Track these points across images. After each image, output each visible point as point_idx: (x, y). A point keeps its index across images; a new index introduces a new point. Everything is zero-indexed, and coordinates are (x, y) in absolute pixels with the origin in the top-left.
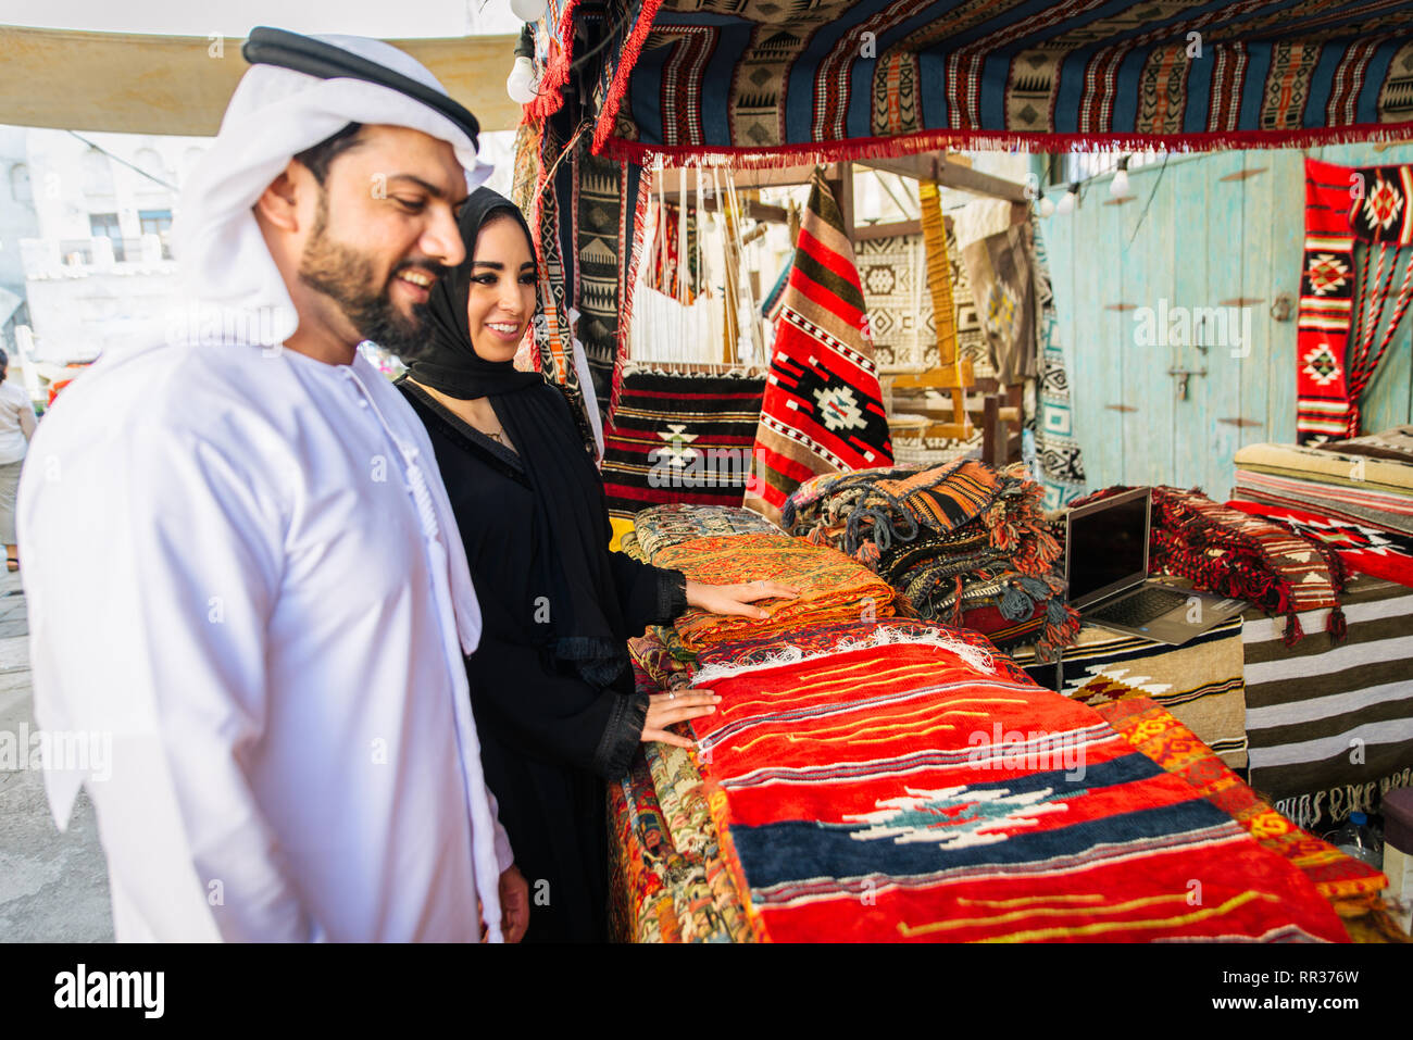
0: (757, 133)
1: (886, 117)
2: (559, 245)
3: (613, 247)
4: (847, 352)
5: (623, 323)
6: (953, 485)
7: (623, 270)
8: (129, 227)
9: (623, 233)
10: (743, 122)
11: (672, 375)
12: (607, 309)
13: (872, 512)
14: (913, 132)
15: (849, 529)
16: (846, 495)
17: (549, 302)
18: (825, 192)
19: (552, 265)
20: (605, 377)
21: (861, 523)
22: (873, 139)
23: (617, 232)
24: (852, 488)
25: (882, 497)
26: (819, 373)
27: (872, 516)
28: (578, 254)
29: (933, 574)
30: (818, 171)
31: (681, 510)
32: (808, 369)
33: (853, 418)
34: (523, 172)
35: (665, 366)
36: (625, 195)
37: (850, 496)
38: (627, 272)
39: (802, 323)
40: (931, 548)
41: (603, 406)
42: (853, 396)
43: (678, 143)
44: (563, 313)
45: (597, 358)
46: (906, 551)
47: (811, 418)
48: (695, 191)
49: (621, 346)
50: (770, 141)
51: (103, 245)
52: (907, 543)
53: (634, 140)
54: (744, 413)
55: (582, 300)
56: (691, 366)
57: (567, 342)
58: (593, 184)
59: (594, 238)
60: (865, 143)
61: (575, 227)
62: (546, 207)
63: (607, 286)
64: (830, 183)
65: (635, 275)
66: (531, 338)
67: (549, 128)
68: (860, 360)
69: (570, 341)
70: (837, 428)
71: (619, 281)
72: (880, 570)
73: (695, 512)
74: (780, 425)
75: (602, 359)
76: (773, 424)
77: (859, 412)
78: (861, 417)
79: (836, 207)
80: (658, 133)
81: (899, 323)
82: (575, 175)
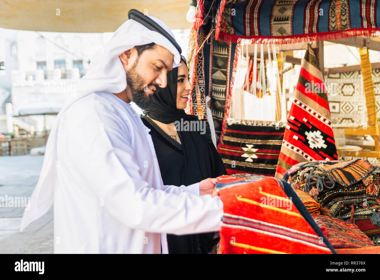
0: (281, 31)
1: (335, 24)
2: (203, 73)
3: (225, 73)
4: (319, 117)
5: (227, 102)
6: (351, 168)
7: (228, 82)
8: (50, 66)
9: (229, 68)
10: (276, 27)
11: (248, 125)
12: (221, 97)
13: (316, 176)
14: (346, 29)
15: (307, 183)
16: (307, 169)
17: (198, 93)
18: (311, 53)
19: (200, 79)
20: (219, 124)
21: (312, 180)
22: (329, 32)
23: (226, 68)
24: (309, 167)
25: (321, 171)
26: (307, 125)
27: (316, 178)
28: (212, 76)
29: (341, 203)
30: (309, 45)
31: (246, 176)
32: (303, 124)
33: (321, 144)
34: (192, 46)
35: (246, 121)
36: (230, 54)
37: (308, 170)
38: (230, 83)
39: (301, 104)
40: (341, 192)
41: (218, 134)
42: (321, 135)
43: (250, 35)
44: (203, 98)
45: (217, 116)
46: (330, 193)
47: (303, 143)
48: (260, 53)
49: (226, 112)
50: (287, 33)
51: (40, 73)
52: (331, 190)
53: (233, 34)
54: (277, 141)
55: (211, 93)
56: (256, 121)
57: (204, 108)
58: (218, 50)
59: (217, 70)
60: (326, 34)
61: (211, 66)
62: (199, 59)
63: (222, 88)
64: (314, 49)
65: (233, 84)
66: (191, 106)
67: (201, 30)
68: (325, 120)
69: (206, 108)
70: (315, 148)
71: (226, 87)
72: (319, 200)
73: (251, 177)
74: (291, 145)
75: (219, 116)
76: (288, 145)
77: (324, 141)
78: (325, 143)
79: (316, 59)
80: (243, 31)
81: (356, 108)
82: (211, 47)
